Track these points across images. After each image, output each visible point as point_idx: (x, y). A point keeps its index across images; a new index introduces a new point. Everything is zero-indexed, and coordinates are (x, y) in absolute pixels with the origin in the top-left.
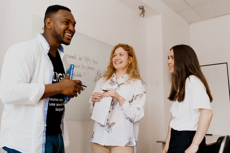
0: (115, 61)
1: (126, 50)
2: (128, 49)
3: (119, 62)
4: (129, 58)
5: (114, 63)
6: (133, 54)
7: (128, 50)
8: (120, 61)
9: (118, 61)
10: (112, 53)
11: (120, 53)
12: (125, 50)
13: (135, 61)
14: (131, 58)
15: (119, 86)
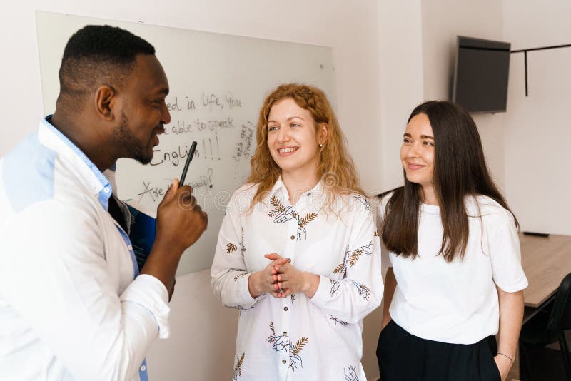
0: (278, 146)
1: (305, 108)
2: (311, 101)
3: (289, 150)
4: (317, 129)
5: (274, 153)
6: (326, 116)
7: (312, 106)
8: (293, 144)
9: (287, 144)
10: (263, 119)
11: (290, 119)
12: (302, 107)
13: (337, 134)
14: (325, 128)
15: (301, 225)
